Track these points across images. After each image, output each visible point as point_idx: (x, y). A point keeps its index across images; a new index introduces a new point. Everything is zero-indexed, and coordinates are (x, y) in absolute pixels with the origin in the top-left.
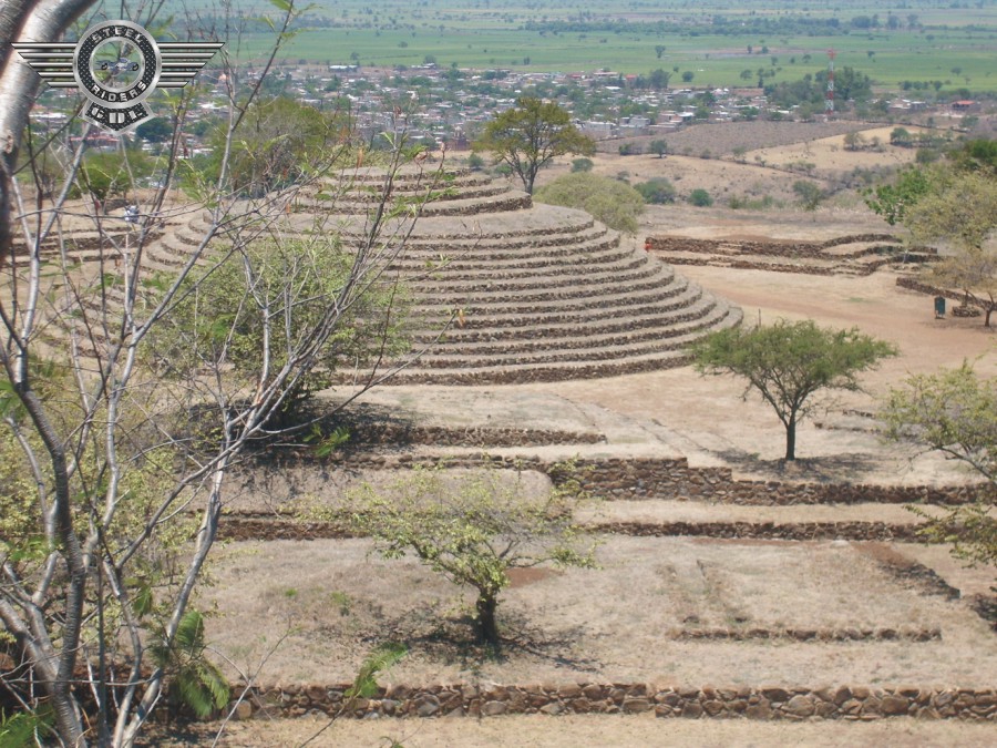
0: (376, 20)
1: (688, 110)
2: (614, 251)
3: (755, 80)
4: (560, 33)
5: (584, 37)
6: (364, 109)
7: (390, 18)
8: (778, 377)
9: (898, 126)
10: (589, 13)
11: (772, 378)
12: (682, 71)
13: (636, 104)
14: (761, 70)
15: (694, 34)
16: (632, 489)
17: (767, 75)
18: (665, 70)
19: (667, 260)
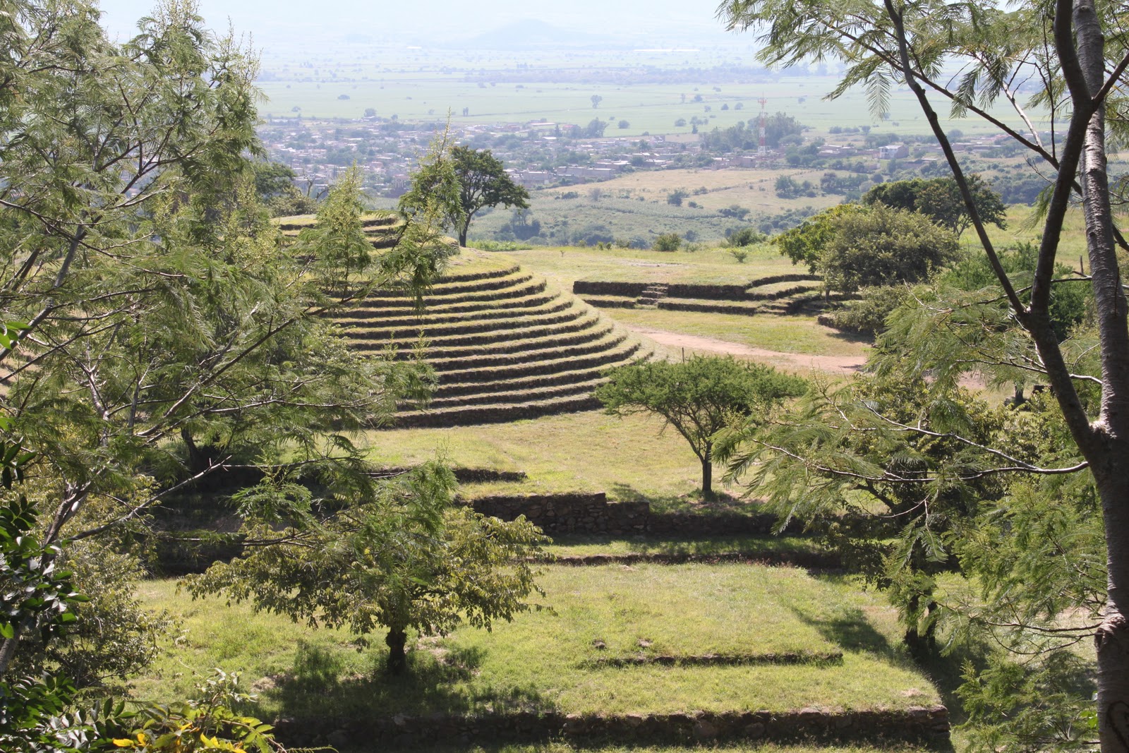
0: (317, 73)
1: (624, 158)
2: (540, 295)
3: (689, 128)
4: (498, 84)
5: (521, 87)
6: (307, 161)
7: (330, 72)
8: (694, 413)
9: (826, 171)
10: (526, 65)
11: (689, 414)
12: (618, 120)
13: (573, 153)
14: (694, 118)
15: (630, 83)
16: (552, 525)
17: (700, 123)
18: (601, 120)
19: (595, 303)
